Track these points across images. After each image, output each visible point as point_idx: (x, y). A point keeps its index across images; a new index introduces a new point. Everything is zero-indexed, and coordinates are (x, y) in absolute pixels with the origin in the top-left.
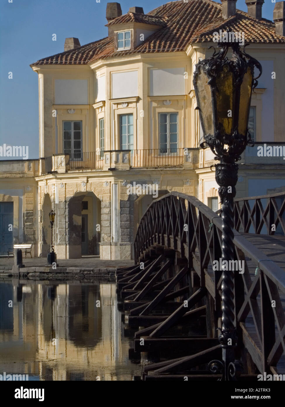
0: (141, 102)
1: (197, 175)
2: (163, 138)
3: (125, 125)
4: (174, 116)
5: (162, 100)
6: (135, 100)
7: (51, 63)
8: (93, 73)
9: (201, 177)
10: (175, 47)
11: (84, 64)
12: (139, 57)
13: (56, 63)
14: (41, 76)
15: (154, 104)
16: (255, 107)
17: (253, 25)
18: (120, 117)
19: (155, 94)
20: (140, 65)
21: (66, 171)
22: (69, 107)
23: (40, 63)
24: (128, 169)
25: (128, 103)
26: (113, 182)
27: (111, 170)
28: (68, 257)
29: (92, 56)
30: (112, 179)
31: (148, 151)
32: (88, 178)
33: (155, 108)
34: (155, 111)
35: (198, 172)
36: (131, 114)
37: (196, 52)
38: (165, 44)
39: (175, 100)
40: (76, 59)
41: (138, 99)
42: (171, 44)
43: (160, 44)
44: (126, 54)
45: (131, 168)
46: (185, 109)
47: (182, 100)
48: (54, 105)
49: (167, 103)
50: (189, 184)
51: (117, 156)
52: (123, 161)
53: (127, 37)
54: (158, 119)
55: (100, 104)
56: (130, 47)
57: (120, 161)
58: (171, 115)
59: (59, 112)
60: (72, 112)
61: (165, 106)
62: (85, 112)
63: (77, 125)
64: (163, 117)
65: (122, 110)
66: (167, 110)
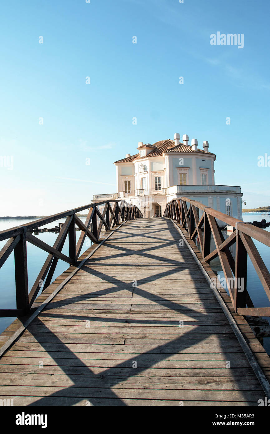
0: (148, 173)
1: (167, 197)
2: (156, 186)
3: (144, 181)
4: (159, 178)
7: (120, 162)
8: (134, 164)
9: (168, 197)
10: (159, 154)
11: (131, 162)
12: (147, 158)
13: (122, 162)
14: (117, 166)
15: (153, 174)
16: (186, 174)
17: (185, 147)
20: (148, 161)
21: (124, 197)
22: (125, 176)
23: (117, 162)
26: (139, 200)
27: (138, 196)
29: (133, 159)
31: (151, 189)
34: (153, 176)
35: (167, 196)
36: (145, 177)
38: (156, 154)
39: (160, 172)
40: (128, 160)
42: (158, 154)
43: (154, 154)
44: (143, 158)
45: (144, 195)
46: (163, 175)
47: (162, 172)
48: (121, 175)
49: (157, 173)
50: (164, 200)
51: (140, 191)
52: (142, 193)
53: (143, 152)
54: (154, 179)
55: (136, 174)
56: (145, 155)
57: (141, 193)
58: (159, 177)
59: (123, 178)
60: (127, 178)
61: (156, 174)
62: (131, 178)
63: (129, 182)
64: (156, 178)
65: (143, 176)
66: (157, 176)
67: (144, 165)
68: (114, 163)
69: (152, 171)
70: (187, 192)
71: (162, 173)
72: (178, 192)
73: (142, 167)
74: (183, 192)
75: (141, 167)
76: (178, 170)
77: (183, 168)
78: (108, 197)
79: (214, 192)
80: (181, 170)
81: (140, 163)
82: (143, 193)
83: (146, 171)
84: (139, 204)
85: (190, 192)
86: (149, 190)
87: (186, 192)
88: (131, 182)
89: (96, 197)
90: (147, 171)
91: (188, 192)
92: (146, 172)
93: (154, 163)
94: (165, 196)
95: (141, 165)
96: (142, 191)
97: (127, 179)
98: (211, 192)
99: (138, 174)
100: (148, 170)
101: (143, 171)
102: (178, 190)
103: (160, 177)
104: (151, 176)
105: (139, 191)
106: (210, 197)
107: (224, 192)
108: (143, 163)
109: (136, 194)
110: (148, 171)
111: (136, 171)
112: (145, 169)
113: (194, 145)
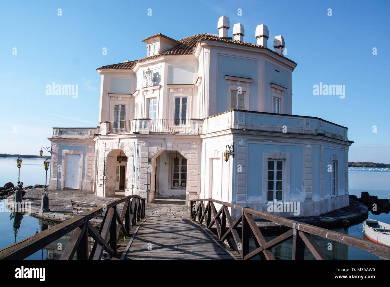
0: (162, 89)
1: (201, 140)
2: (177, 114)
3: (151, 105)
4: (185, 100)
5: (177, 87)
8: (135, 74)
9: (204, 141)
10: (188, 52)
11: (129, 69)
12: (162, 58)
13: (112, 68)
14: (103, 76)
15: (172, 91)
16: (245, 92)
18: (149, 100)
20: (163, 64)
21: (107, 134)
22: (117, 96)
23: (102, 68)
24: (148, 133)
25: (154, 90)
26: (136, 143)
27: (135, 133)
28: (104, 196)
29: (135, 64)
30: (136, 140)
32: (120, 139)
33: (172, 93)
34: (172, 95)
35: (202, 137)
37: (203, 48)
38: (181, 51)
39: (187, 87)
42: (184, 51)
43: (177, 51)
44: (154, 57)
45: (150, 132)
46: (193, 95)
47: (191, 88)
48: (109, 94)
49: (181, 90)
50: (195, 146)
51: (141, 123)
52: (145, 127)
53: (155, 48)
54: (174, 101)
55: (137, 92)
56: (157, 52)
57: (143, 127)
58: (183, 98)
59: (112, 99)
60: (120, 98)
61: (178, 92)
62: (128, 99)
63: (123, 107)
64: (177, 100)
65: (150, 95)
66: (181, 95)
67: (154, 72)
68: (97, 70)
69: (170, 85)
70: (258, 129)
71: (190, 90)
72: (237, 127)
73: (150, 77)
74: (249, 128)
75: (148, 76)
76: (229, 82)
77: (238, 79)
78: (81, 134)
79: (315, 133)
80: (234, 83)
81: (146, 69)
82: (148, 127)
83: (158, 85)
84: (138, 153)
85: (264, 129)
86: (160, 122)
87: (255, 128)
88: (127, 108)
89: (58, 131)
90: (160, 84)
91: (261, 129)
92: (158, 87)
93: (175, 70)
94: (197, 137)
95: (149, 72)
96: (146, 123)
97: (121, 101)
98: (310, 133)
99: (141, 90)
100: (162, 83)
101: (151, 83)
102: (235, 123)
103: (186, 98)
104: (168, 95)
105: (138, 121)
106: (309, 146)
107: (330, 136)
108: (151, 67)
109: (133, 130)
110: (163, 85)
111: (139, 86)
112: (156, 79)
113: (261, 36)
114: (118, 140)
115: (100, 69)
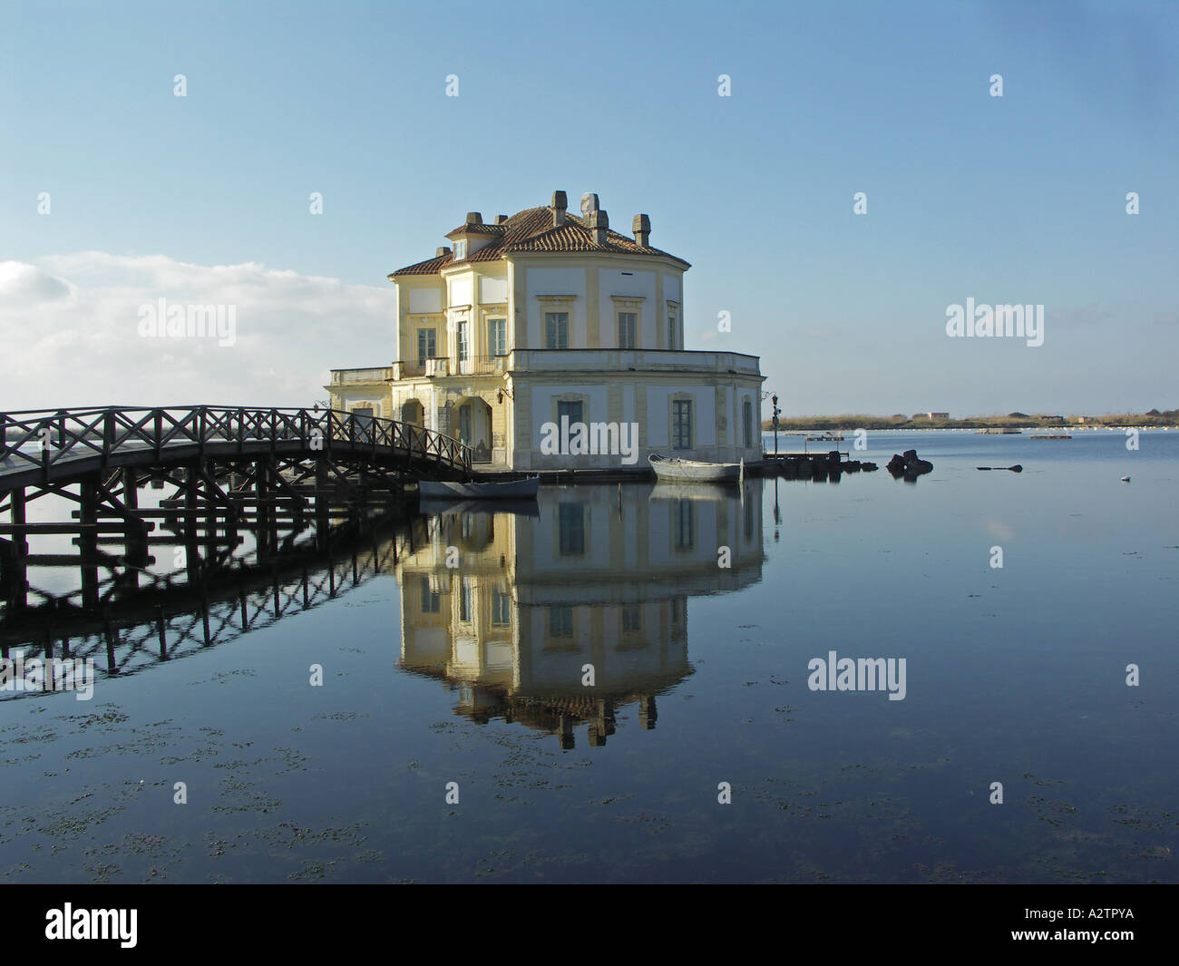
0: (472, 309)
2: (493, 346)
3: (462, 332)
4: (501, 324)
5: (491, 308)
6: (467, 308)
7: (406, 274)
8: (444, 280)
11: (436, 273)
12: (468, 266)
13: (410, 273)
14: (397, 286)
15: (484, 312)
16: (567, 313)
18: (459, 324)
19: (484, 303)
20: (471, 274)
21: (400, 379)
22: (421, 316)
23: (398, 274)
24: (445, 376)
25: (463, 311)
27: (431, 377)
30: (431, 386)
31: (479, 358)
32: (414, 385)
33: (485, 315)
34: (484, 318)
36: (465, 322)
41: (470, 307)
44: (460, 263)
45: (448, 375)
47: (502, 308)
48: (409, 314)
49: (495, 311)
53: (461, 247)
54: (488, 326)
55: (448, 312)
56: (464, 256)
57: (439, 369)
59: (414, 323)
60: (426, 320)
61: (492, 314)
62: (438, 320)
63: (431, 331)
64: (493, 324)
66: (496, 317)
68: (389, 276)
69: (481, 304)
72: (518, 370)
76: (542, 304)
77: (555, 298)
86: (472, 359)
88: (437, 334)
89: (338, 375)
90: (469, 302)
93: (486, 281)
94: (500, 379)
97: (425, 325)
103: (504, 322)
104: (479, 318)
105: (433, 361)
109: (428, 374)
110: (472, 305)
111: (450, 302)
114: (412, 387)
115: (391, 275)
